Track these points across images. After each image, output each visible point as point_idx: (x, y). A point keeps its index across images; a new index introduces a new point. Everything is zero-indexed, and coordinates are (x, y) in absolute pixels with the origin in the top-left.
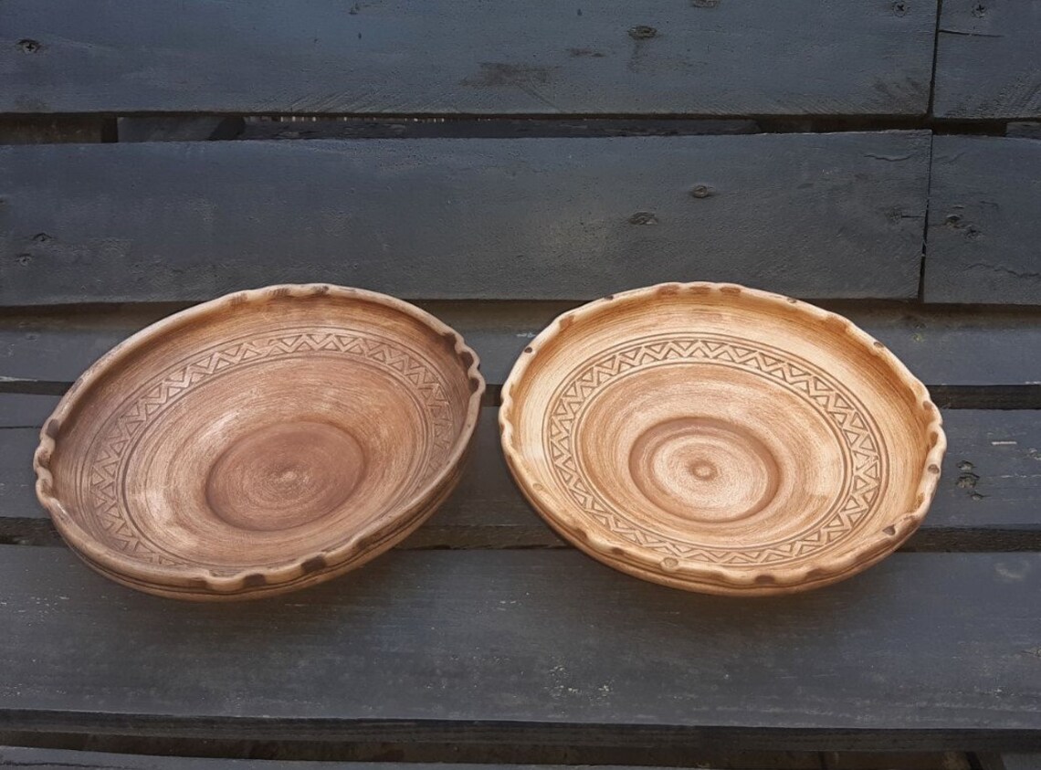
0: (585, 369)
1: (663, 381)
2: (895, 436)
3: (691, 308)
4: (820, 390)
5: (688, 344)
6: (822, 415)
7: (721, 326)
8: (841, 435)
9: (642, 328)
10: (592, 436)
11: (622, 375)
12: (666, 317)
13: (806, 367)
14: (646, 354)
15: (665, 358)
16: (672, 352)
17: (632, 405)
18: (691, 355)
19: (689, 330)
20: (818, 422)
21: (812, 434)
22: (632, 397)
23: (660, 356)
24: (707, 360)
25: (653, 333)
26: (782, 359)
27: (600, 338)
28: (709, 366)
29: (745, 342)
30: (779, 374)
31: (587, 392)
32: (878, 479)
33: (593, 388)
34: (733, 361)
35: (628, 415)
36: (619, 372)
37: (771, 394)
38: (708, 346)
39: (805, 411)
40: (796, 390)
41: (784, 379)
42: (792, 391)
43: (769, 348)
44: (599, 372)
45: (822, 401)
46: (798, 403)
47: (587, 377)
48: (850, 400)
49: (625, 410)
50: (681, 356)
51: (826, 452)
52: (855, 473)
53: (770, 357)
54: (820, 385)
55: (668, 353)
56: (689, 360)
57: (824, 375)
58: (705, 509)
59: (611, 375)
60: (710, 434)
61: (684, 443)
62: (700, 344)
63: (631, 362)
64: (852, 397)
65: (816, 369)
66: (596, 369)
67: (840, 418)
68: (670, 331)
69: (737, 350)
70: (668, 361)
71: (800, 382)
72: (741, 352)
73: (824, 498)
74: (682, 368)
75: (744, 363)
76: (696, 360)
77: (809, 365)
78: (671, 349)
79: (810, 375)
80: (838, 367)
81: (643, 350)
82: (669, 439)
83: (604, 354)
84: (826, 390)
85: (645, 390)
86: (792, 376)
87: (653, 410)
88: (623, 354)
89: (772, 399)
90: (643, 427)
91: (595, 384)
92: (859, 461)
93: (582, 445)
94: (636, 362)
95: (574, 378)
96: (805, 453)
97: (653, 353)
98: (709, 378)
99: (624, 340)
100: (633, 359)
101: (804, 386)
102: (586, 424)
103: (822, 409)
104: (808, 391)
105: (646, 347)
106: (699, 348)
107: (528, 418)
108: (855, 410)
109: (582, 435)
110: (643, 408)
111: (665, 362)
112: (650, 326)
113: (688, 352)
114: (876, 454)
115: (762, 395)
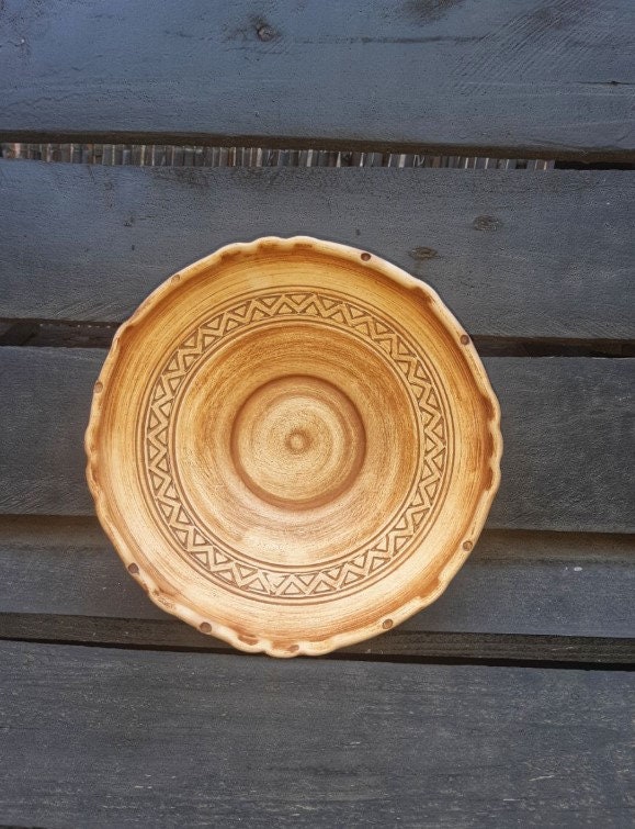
0: (390, 326)
1: (395, 408)
2: (291, 616)
3: (482, 438)
4: (373, 561)
5: (441, 434)
6: (342, 558)
7: (463, 470)
8: (314, 570)
9: (454, 384)
10: (307, 336)
11: (395, 365)
12: (471, 409)
13: (404, 553)
14: (424, 389)
15: (422, 409)
16: (430, 417)
17: (363, 376)
18: (427, 436)
19: (457, 436)
20: (336, 552)
21: (324, 544)
22: (372, 376)
23: (423, 403)
24: (423, 453)
25: (450, 397)
26: (418, 531)
27: (432, 337)
28: (415, 455)
29: (443, 495)
30: (402, 525)
31: (362, 328)
32: (246, 587)
33: (369, 335)
34: (422, 480)
35: (352, 373)
36: (396, 361)
37: (379, 514)
38: (438, 455)
39: (352, 542)
40: (379, 539)
41: (394, 529)
42: (378, 535)
43: (433, 519)
44: (391, 340)
45: (360, 561)
46: (362, 538)
47: (381, 328)
48: (352, 587)
49: (355, 369)
50: (426, 426)
51: (298, 553)
52: (260, 571)
53: (422, 519)
54: (378, 562)
55: (428, 412)
56: (422, 435)
57: (391, 569)
58: (252, 440)
59: (391, 353)
60: (347, 453)
61: (332, 427)
62: (441, 446)
63: (412, 373)
64: (355, 589)
65: (400, 562)
66: (393, 336)
67: (334, 573)
68: (455, 415)
69: (435, 485)
70: (419, 413)
71: (388, 544)
72: (431, 489)
73: (239, 539)
74: (412, 428)
75: (418, 491)
76: (422, 441)
77: (405, 556)
78: (433, 415)
79: (394, 555)
80: (396, 584)
81: (428, 386)
82: (338, 414)
83: (414, 343)
84: (372, 566)
85: (384, 389)
86: (396, 538)
87: (364, 399)
88: (419, 364)
89: (374, 514)
90: (345, 388)
91: (375, 336)
92: (275, 578)
93: (290, 327)
94: (412, 379)
95: (375, 313)
96: (303, 535)
97: (426, 396)
98: (403, 455)
99: (436, 364)
100: (415, 375)
101: (382, 546)
102: (322, 330)
103: (349, 559)
104: (375, 548)
105: (432, 389)
106: (436, 445)
107: (302, 270)
108: (338, 589)
109: (306, 327)
110: (365, 389)
111: (418, 410)
112: (458, 393)
113: (430, 434)
114: (278, 594)
115: (379, 506)
